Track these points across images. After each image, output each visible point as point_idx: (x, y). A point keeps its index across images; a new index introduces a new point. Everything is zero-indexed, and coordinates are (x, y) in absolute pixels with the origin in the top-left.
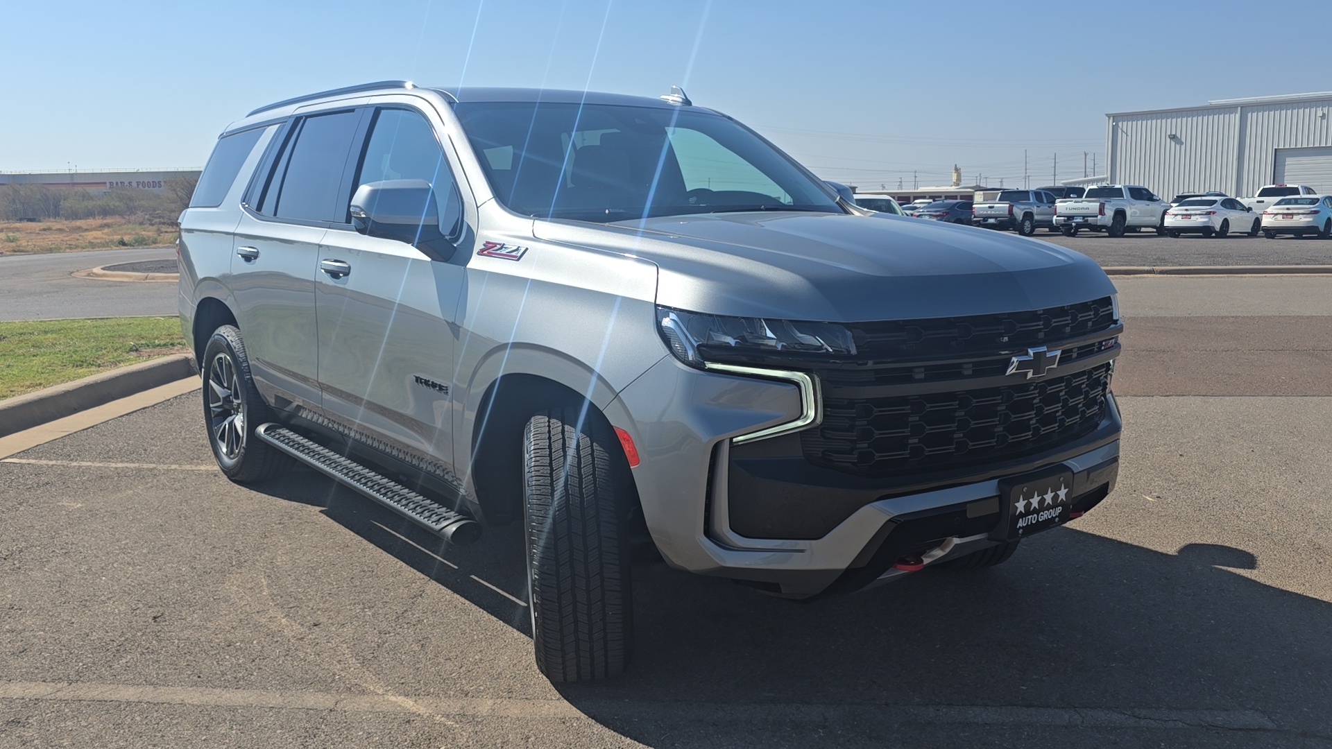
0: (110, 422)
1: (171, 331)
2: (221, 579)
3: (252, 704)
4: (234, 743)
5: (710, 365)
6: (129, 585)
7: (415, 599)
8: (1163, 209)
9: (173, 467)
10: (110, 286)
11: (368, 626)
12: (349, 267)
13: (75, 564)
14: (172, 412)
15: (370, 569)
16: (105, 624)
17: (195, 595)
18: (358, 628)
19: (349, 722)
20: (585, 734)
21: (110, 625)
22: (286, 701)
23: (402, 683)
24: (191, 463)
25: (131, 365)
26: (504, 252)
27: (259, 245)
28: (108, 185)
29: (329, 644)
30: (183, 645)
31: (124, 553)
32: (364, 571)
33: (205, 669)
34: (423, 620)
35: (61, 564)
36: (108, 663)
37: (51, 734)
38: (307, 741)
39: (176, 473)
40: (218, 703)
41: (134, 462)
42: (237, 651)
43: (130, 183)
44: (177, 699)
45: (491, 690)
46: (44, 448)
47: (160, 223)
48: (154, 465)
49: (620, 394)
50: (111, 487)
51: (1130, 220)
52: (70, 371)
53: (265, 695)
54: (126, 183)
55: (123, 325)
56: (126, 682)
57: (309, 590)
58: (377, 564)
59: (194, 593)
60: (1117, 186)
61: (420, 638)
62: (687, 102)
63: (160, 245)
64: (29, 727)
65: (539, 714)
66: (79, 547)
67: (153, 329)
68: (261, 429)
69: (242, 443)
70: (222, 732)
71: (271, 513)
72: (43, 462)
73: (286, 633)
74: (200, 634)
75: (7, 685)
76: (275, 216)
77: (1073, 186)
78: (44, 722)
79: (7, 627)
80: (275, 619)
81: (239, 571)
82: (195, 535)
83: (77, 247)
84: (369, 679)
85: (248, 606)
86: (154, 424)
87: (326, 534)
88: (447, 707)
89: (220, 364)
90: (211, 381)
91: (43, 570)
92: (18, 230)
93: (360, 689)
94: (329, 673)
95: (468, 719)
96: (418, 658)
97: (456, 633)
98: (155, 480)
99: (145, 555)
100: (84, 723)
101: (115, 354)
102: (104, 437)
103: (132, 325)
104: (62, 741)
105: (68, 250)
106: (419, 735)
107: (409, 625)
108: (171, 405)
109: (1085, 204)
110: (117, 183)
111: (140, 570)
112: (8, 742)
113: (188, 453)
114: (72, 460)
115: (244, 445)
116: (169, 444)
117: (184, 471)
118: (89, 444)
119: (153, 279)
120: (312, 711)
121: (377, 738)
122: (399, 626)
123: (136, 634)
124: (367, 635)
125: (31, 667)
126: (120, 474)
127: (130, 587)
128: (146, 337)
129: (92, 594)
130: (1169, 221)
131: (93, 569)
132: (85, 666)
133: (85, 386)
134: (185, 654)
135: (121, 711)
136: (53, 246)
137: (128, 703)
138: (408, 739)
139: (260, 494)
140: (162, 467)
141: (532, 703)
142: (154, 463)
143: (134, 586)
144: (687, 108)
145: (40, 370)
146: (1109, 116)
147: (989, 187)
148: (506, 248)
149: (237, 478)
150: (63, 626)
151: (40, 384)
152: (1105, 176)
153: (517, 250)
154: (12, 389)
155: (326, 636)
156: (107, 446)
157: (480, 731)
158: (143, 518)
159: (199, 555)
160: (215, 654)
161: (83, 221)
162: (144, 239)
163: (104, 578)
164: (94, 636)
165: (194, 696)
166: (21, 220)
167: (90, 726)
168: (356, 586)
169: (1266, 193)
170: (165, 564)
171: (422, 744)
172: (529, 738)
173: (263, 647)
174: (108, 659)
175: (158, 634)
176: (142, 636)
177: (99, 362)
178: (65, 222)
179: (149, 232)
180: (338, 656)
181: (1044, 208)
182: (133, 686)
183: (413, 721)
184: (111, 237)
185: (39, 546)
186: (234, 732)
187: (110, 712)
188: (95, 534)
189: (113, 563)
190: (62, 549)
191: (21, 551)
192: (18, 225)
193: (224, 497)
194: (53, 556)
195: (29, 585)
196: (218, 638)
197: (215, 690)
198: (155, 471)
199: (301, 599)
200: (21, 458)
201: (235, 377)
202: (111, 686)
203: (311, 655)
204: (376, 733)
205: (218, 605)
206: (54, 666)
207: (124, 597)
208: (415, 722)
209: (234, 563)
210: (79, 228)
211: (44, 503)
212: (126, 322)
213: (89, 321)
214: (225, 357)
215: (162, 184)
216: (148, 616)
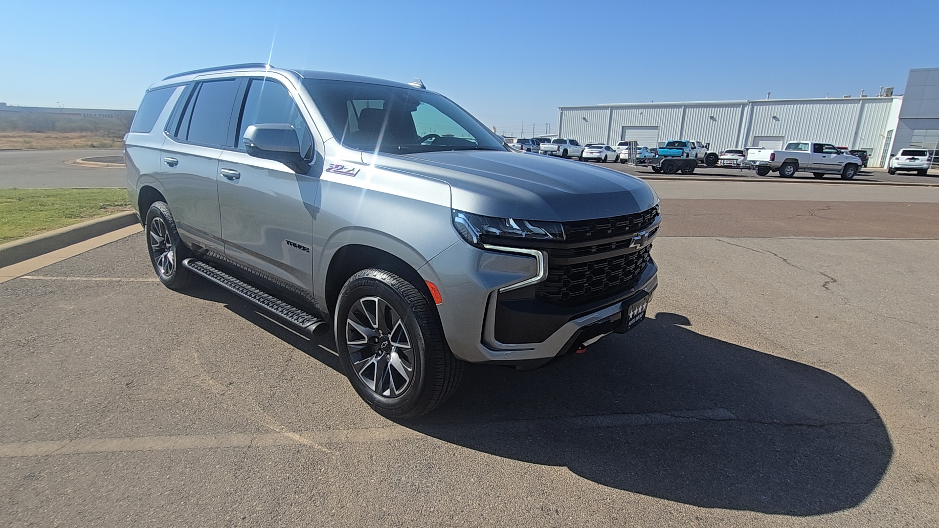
0: (90, 251)
1: (124, 197)
2: (168, 354)
3: (197, 447)
4: (189, 479)
5: (487, 247)
6: (109, 361)
7: (288, 362)
8: (582, 150)
9: (132, 279)
10: (86, 170)
11: (262, 383)
12: (240, 174)
13: (72, 348)
14: (128, 245)
15: (258, 343)
16: (94, 391)
17: (152, 366)
18: (257, 384)
19: (261, 455)
20: (404, 451)
21: (98, 392)
22: (219, 443)
23: (290, 423)
24: (142, 277)
25: (101, 217)
26: (344, 170)
27: (178, 158)
28: (83, 115)
29: (241, 397)
30: (147, 404)
31: (104, 339)
32: (254, 345)
33: (164, 421)
34: (295, 377)
35: (62, 348)
36: (98, 422)
37: (58, 484)
38: (237, 473)
39: (134, 284)
40: (175, 448)
41: (107, 277)
42: (183, 406)
43: (95, 115)
44: (147, 446)
45: (343, 423)
46: (48, 268)
47: (113, 136)
48: (119, 279)
49: (429, 262)
50: (93, 293)
51: (569, 153)
52: (64, 220)
53: (205, 439)
54: (93, 115)
55: (96, 193)
56: (110, 437)
57: (223, 359)
58: (262, 340)
59: (152, 365)
60: (565, 139)
61: (295, 390)
62: (424, 87)
63: (114, 148)
64: (41, 480)
65: (374, 438)
66: (74, 335)
67: (113, 196)
68: (186, 262)
69: (174, 268)
70: (180, 471)
71: (194, 308)
72: (48, 278)
73: (213, 391)
74: (158, 395)
75: (25, 446)
76: (187, 140)
77: (546, 138)
78: (52, 474)
79: (25, 398)
80: (205, 381)
81: (179, 348)
82: (149, 324)
83: (67, 147)
84: (269, 421)
85: (187, 373)
86: (118, 253)
87: (228, 321)
88: (320, 438)
89: (157, 224)
90: (151, 233)
91: (50, 353)
92: (31, 137)
93: (265, 429)
94: (244, 419)
95: (334, 446)
96: (296, 403)
97: (316, 384)
98: (121, 289)
99: (118, 339)
100: (82, 473)
101: (91, 211)
102: (87, 261)
103: (101, 193)
104: (66, 490)
105: (61, 149)
106: (307, 461)
107: (287, 380)
108: (127, 241)
109: (552, 146)
110: (88, 115)
111: (115, 350)
112: (25, 494)
113: (140, 271)
114: (67, 276)
115: (175, 270)
116: (128, 265)
117: (138, 282)
118: (78, 266)
119: (112, 166)
120: (237, 449)
121: (281, 466)
122: (281, 382)
123: (116, 397)
124: (263, 389)
125: (42, 429)
126: (99, 285)
127: (109, 363)
128: (110, 200)
129: (84, 369)
130: (584, 155)
131: (84, 351)
132: (81, 426)
133: (73, 230)
134: (150, 410)
135: (108, 460)
136: (52, 146)
137: (113, 453)
138: (300, 464)
139: (186, 296)
140: (124, 280)
141: (369, 431)
142: (119, 277)
143: (112, 362)
144: (424, 90)
145: (44, 220)
146: (559, 108)
147: (507, 136)
148: (345, 168)
149: (171, 287)
150: (65, 395)
151: (45, 229)
152: (557, 134)
153: (353, 170)
154: (27, 232)
155: (238, 392)
156: (89, 266)
157: (343, 454)
158: (114, 314)
159: (153, 338)
160: (169, 409)
161: (70, 134)
162: (105, 145)
163: (91, 357)
164: (87, 401)
165: (158, 444)
166: (32, 131)
167: (87, 474)
168: (251, 355)
169: (620, 144)
170: (131, 345)
171: (310, 467)
172: (373, 457)
173: (199, 402)
174: (97, 418)
175: (130, 396)
176: (119, 399)
177: (81, 215)
178: (60, 134)
179: (108, 141)
180: (248, 405)
181: (535, 147)
182: (116, 439)
183: (301, 450)
184: (86, 143)
185: (47, 336)
186: (188, 470)
187: (101, 461)
188: (85, 326)
189: (97, 346)
190: (62, 337)
191: (34, 340)
192: (31, 134)
193: (165, 299)
194: (56, 343)
195: (40, 365)
196: (170, 398)
197: (172, 437)
198: (121, 283)
199: (220, 366)
200: (33, 276)
201: (167, 232)
202: (101, 440)
203: (231, 406)
204: (280, 462)
205: (168, 373)
206: (59, 427)
207: (106, 371)
208: (303, 451)
209: (175, 343)
210: (67, 138)
211: (50, 305)
212: (97, 191)
213: (75, 190)
214: (160, 220)
215: (113, 116)
216: (123, 383)
